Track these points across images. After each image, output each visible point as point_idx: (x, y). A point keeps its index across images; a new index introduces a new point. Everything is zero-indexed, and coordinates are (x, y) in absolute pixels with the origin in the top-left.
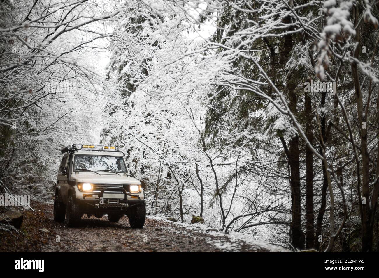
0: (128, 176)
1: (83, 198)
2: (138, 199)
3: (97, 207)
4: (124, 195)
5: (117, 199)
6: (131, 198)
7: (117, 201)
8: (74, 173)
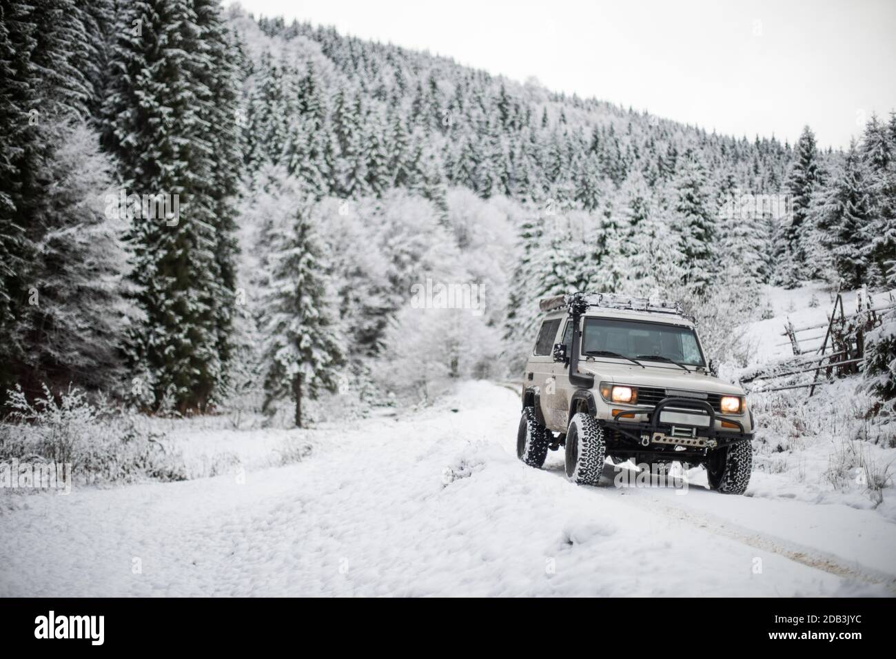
0: (706, 373)
1: (612, 418)
2: (739, 430)
3: (645, 442)
4: (708, 418)
5: (691, 427)
6: (723, 425)
7: (691, 432)
8: (584, 358)
